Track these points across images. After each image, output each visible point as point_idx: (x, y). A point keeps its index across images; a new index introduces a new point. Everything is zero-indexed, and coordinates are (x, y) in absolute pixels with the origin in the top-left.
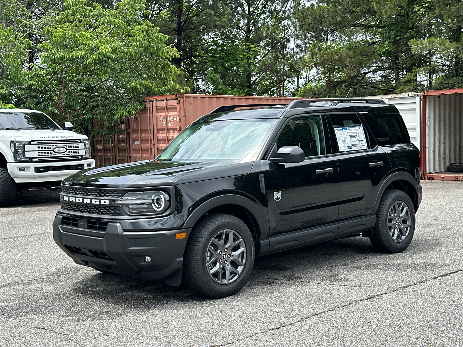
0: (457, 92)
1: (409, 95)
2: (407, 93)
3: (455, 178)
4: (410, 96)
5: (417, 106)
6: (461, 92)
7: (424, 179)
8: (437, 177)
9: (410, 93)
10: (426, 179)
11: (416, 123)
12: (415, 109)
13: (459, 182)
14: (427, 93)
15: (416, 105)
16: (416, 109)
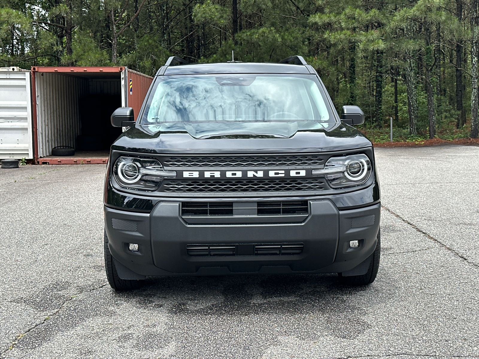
0: (73, 71)
1: (13, 69)
2: (12, 68)
3: (74, 161)
4: (15, 70)
5: (27, 83)
6: (78, 71)
7: (37, 163)
8: (52, 161)
9: (15, 68)
10: (40, 163)
11: (26, 102)
12: (24, 86)
13: (79, 165)
14: (38, 69)
15: (25, 82)
16: (26, 85)
